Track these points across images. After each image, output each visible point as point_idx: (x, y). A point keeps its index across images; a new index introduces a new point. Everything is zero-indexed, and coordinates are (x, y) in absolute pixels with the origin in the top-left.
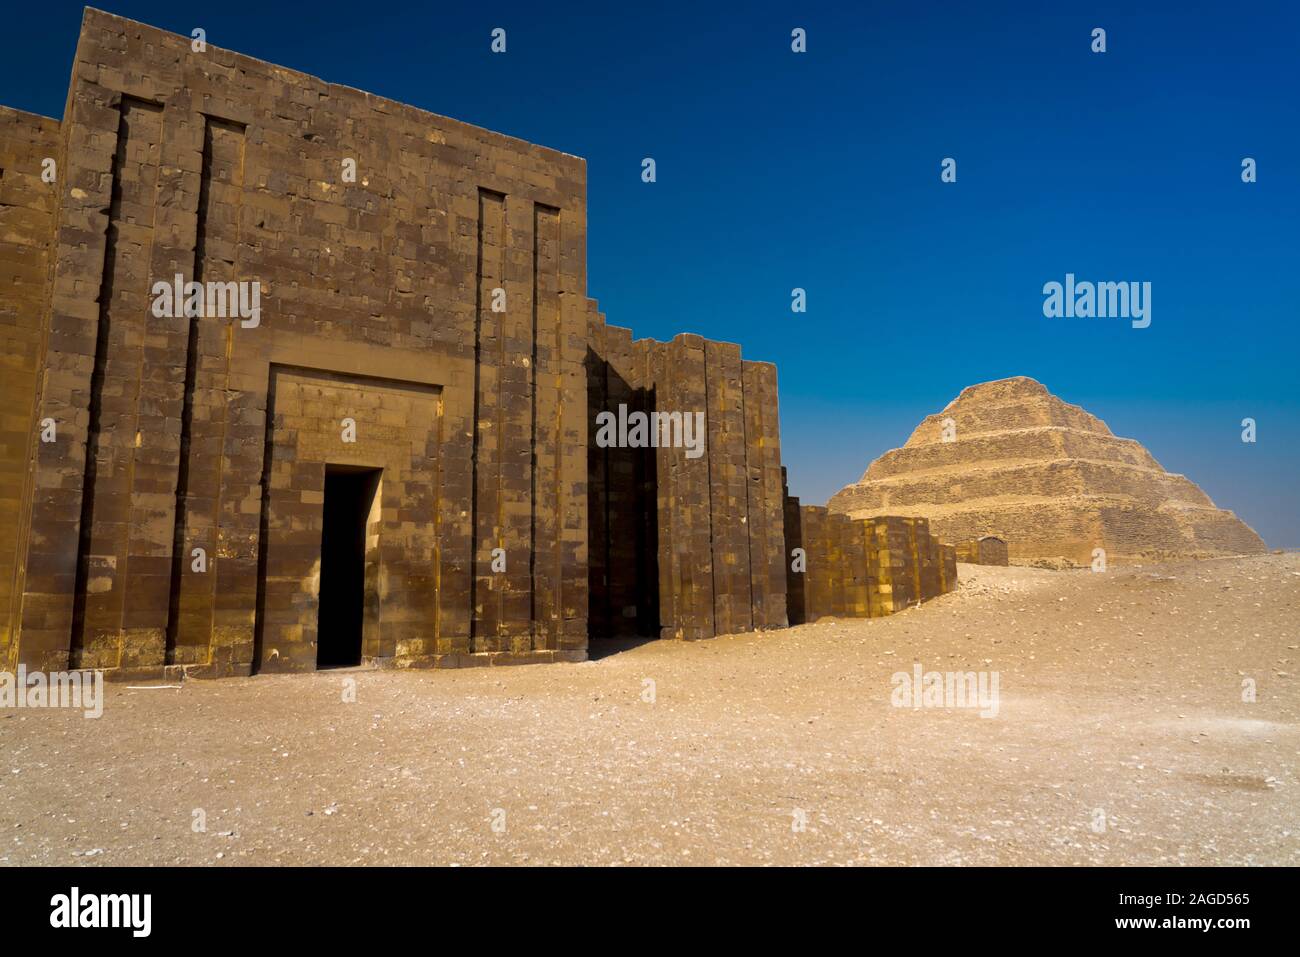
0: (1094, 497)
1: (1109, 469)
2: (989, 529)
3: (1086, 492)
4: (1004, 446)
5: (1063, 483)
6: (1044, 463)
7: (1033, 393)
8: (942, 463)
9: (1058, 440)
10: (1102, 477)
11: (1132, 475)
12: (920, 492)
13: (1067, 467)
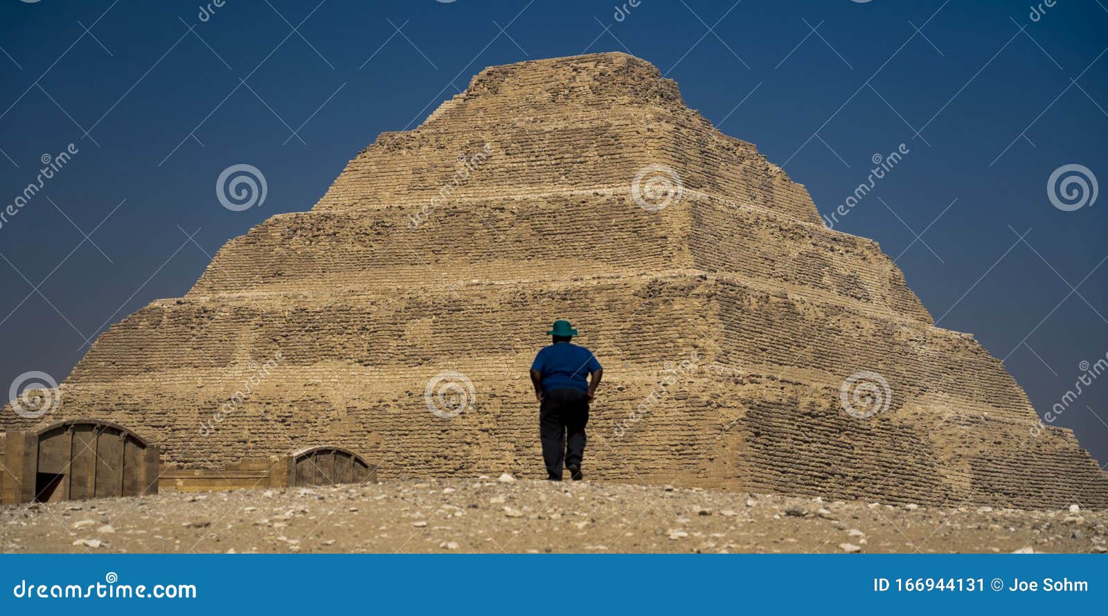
0: (741, 372)
1: (790, 305)
2: (483, 437)
3: (724, 358)
4: (551, 226)
5: (672, 332)
6: (635, 277)
7: (641, 95)
8: (396, 259)
9: (678, 224)
10: (770, 323)
11: (846, 325)
12: (331, 332)
13: (686, 291)
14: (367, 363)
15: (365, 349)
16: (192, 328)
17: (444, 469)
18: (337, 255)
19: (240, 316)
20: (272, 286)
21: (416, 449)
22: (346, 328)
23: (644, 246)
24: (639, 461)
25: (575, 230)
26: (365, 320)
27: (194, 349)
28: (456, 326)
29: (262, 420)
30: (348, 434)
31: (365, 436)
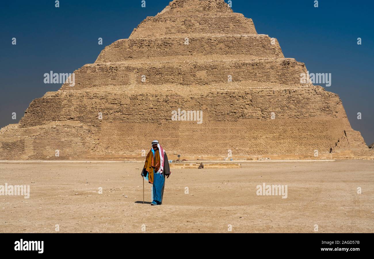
4: (232, 45)
14: (184, 84)
15: (181, 80)
16: (109, 73)
17: (235, 116)
18: (152, 52)
19: (129, 69)
20: (129, 61)
21: (223, 110)
22: (172, 73)
23: (268, 51)
24: (310, 113)
25: (241, 46)
26: (179, 71)
27: (112, 79)
28: (215, 73)
29: (157, 101)
30: (194, 105)
31: (201, 106)
